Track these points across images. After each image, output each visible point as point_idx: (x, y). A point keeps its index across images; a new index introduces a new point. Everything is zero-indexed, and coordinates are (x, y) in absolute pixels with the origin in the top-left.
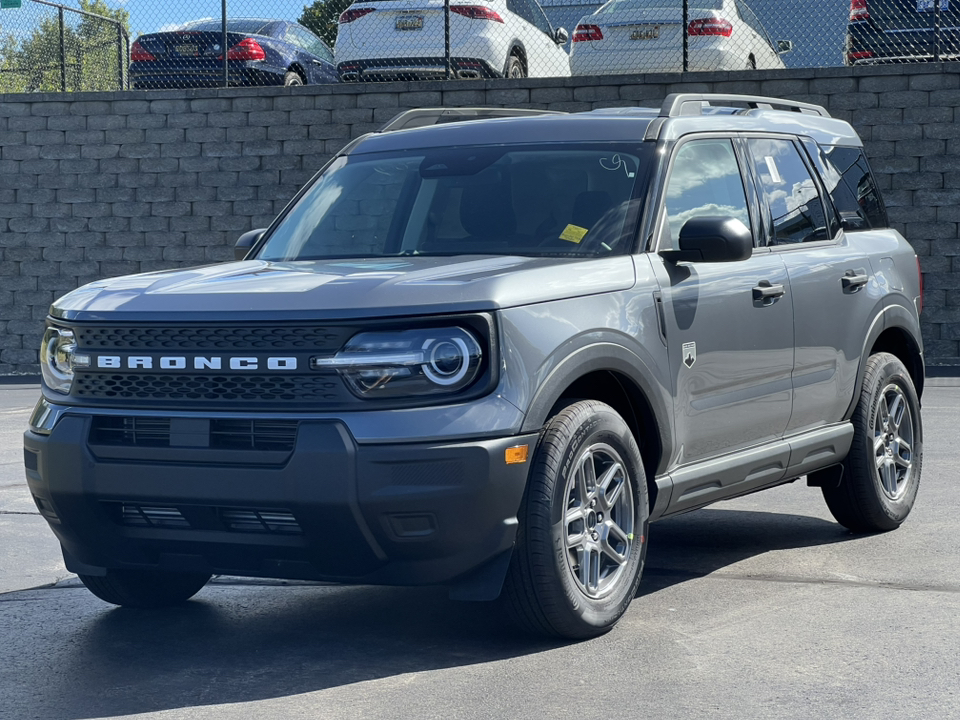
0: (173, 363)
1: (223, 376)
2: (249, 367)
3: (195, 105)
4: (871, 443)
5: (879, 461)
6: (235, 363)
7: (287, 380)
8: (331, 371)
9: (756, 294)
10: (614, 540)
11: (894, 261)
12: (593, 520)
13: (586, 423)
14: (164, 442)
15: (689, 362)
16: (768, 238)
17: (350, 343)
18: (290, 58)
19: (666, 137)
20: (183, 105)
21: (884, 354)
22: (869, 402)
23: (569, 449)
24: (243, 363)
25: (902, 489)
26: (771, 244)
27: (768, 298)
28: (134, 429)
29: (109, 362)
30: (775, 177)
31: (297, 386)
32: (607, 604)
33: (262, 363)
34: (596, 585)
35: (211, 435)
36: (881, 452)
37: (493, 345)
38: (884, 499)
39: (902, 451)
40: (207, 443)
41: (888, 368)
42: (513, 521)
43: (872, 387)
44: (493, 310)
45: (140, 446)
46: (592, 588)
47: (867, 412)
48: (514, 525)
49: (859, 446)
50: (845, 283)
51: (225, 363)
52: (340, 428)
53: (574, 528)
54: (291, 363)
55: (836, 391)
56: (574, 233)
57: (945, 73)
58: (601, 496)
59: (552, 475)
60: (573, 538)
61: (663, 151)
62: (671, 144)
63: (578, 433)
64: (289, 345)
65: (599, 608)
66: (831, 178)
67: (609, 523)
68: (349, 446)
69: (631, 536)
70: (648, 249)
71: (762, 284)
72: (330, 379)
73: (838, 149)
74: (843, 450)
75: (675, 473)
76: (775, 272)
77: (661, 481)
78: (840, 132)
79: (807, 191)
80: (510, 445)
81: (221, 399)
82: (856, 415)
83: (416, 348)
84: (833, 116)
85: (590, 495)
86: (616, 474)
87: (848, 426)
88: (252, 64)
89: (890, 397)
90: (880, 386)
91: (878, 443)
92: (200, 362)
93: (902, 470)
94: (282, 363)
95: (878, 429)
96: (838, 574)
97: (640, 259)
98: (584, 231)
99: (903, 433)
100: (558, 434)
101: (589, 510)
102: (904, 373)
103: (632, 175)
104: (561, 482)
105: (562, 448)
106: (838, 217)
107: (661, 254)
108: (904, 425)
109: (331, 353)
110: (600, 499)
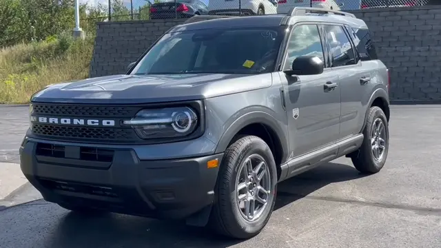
0: (66, 121)
1: (85, 127)
2: (95, 124)
3: (167, 24)
4: (370, 141)
5: (373, 147)
6: (89, 122)
7: (111, 130)
8: (129, 127)
9: (325, 87)
10: (261, 194)
11: (380, 72)
12: (251, 187)
13: (247, 146)
14: (63, 156)
15: (296, 116)
16: (331, 64)
17: (138, 114)
18: (195, 10)
19: (289, 24)
20: (163, 24)
21: (375, 107)
22: (370, 125)
23: (239, 159)
24: (93, 122)
25: (381, 157)
26: (332, 66)
27: (330, 89)
28: (52, 149)
29: (43, 120)
30: (335, 41)
31: (115, 133)
32: (257, 223)
33: (100, 122)
34: (252, 214)
35: (81, 153)
36: (374, 144)
37: (202, 114)
38: (374, 161)
39: (381, 143)
40: (78, 157)
41: (377, 113)
42: (212, 192)
43: (371, 121)
44: (203, 99)
45: (54, 157)
46: (250, 217)
47: (369, 130)
48: (212, 194)
49: (365, 144)
50: (361, 81)
51: (86, 122)
52: (132, 152)
53: (242, 192)
54: (112, 123)
55: (357, 123)
56: (249, 64)
57: (390, 11)
58: (255, 176)
59: (230, 171)
60: (241, 197)
61: (287, 30)
62: (291, 26)
63: (243, 151)
64: (112, 115)
65: (253, 225)
66: (357, 41)
67: (259, 187)
68: (136, 161)
69: (269, 192)
70: (279, 70)
71: (328, 83)
72: (128, 130)
73: (360, 30)
74: (359, 145)
75: (290, 162)
76: (333, 78)
77: (283, 166)
78: (360, 24)
79: (347, 46)
80: (209, 160)
81: (84, 138)
82: (364, 131)
83: (169, 116)
84: (357, 18)
85: (249, 177)
86: (262, 166)
87: (362, 135)
88: (184, 12)
89: (377, 123)
90: (374, 119)
91: (373, 140)
92: (76, 121)
93: (381, 149)
94: (108, 123)
95: (373, 135)
96: (357, 197)
97: (275, 74)
98: (253, 62)
99: (382, 137)
100: (234, 152)
101: (250, 183)
102: (382, 114)
103: (274, 39)
104: (235, 174)
105: (235, 158)
106: (359, 55)
107: (285, 72)
108: (382, 133)
109: (129, 119)
110: (255, 177)
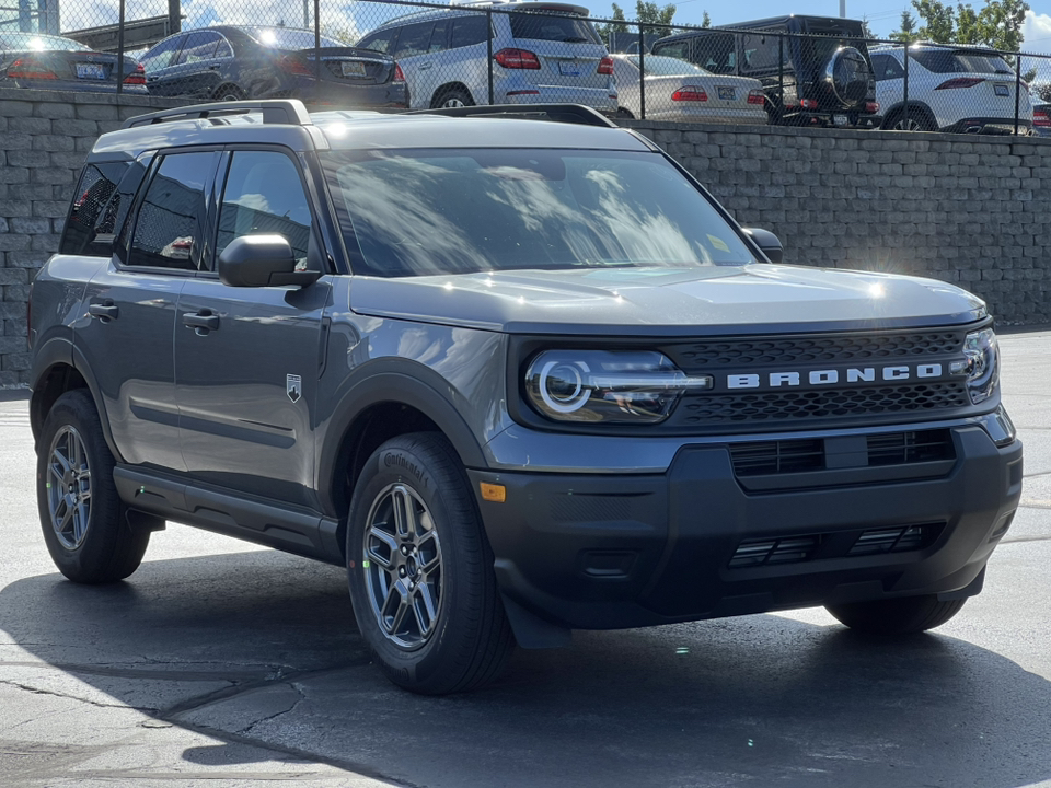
0: (824, 377)
2: (901, 377)
14: (818, 462)
24: (896, 373)
28: (779, 455)
29: (744, 381)
45: (787, 472)
51: (878, 374)
54: (937, 369)
94: (929, 370)
